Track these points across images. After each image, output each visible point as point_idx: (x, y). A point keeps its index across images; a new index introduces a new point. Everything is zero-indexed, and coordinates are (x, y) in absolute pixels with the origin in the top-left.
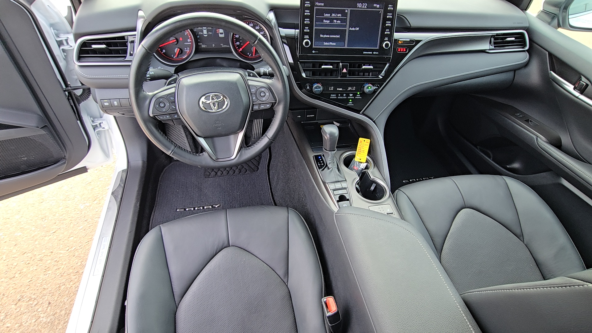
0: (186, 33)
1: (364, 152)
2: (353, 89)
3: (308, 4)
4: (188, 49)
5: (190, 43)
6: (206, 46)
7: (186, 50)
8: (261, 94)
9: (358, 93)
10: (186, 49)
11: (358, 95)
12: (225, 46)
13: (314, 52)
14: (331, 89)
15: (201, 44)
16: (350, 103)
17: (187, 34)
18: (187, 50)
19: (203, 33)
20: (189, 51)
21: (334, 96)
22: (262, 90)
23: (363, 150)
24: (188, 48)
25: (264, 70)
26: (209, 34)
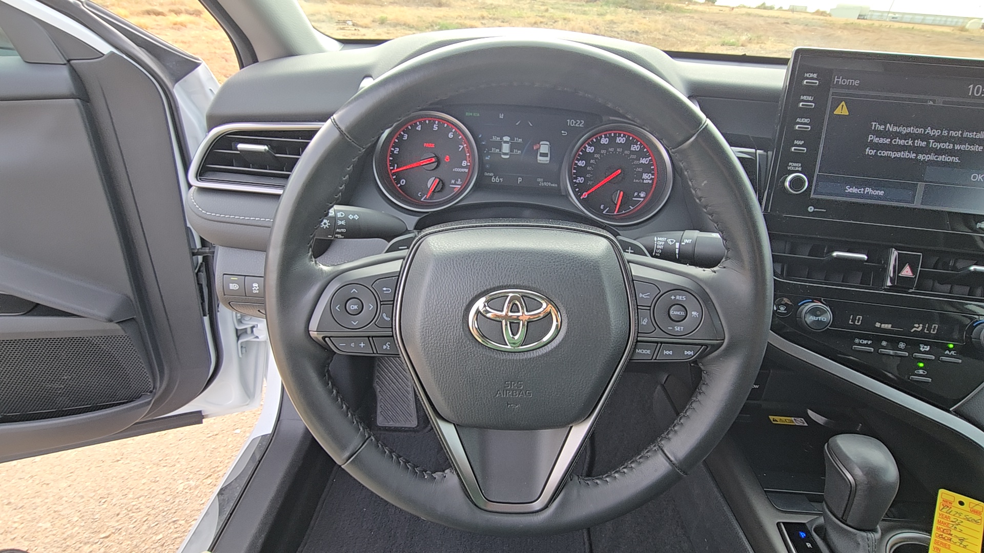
0: (462, 147)
1: (964, 543)
2: (929, 329)
3: (812, 78)
4: (459, 182)
5: (466, 170)
6: (501, 179)
7: (453, 184)
8: (671, 312)
9: (951, 346)
10: (453, 182)
11: (950, 350)
12: (545, 184)
13: (811, 209)
14: (853, 321)
15: (492, 174)
16: (921, 372)
17: (464, 147)
18: (455, 184)
19: (500, 151)
20: (459, 186)
21: (866, 345)
22: (678, 297)
23: (960, 535)
24: (459, 180)
25: (666, 242)
26: (514, 153)
